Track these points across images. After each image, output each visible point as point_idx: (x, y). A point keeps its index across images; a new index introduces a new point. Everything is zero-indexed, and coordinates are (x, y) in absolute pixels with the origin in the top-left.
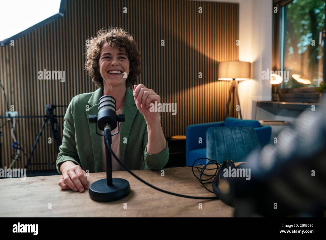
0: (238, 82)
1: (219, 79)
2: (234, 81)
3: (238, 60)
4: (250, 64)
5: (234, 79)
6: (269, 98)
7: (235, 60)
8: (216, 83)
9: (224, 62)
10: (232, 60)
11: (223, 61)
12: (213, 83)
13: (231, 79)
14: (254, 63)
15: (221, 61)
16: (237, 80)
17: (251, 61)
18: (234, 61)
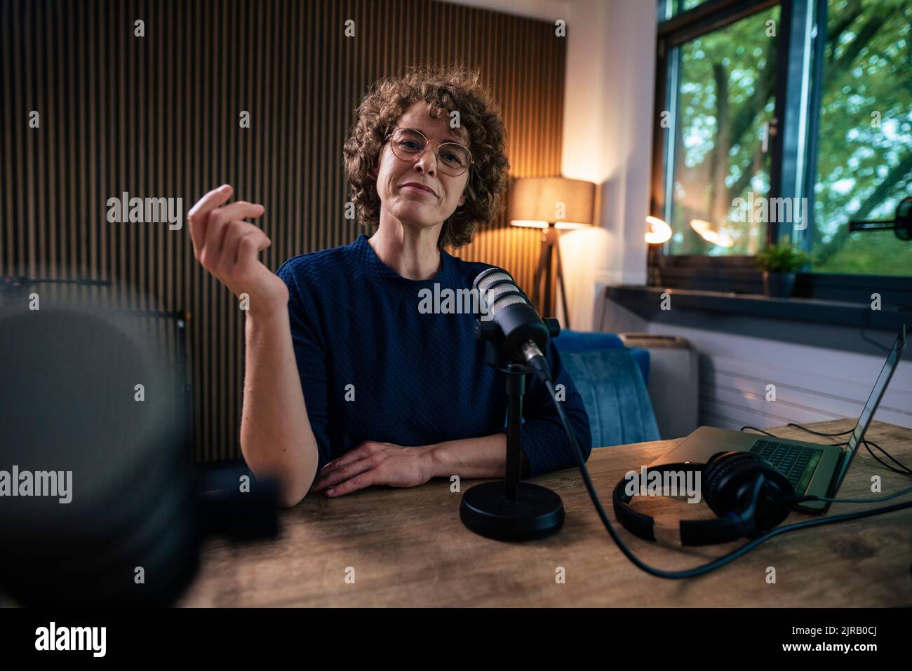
0: (564, 231)
1: (514, 223)
2: (551, 230)
3: (560, 176)
4: (593, 187)
5: (552, 225)
6: (639, 277)
7: (552, 173)
8: (502, 231)
9: (532, 176)
10: (546, 173)
11: (529, 173)
12: (496, 232)
13: (545, 225)
14: (605, 185)
15: (522, 175)
16: (558, 226)
17: (598, 180)
18: (549, 176)
